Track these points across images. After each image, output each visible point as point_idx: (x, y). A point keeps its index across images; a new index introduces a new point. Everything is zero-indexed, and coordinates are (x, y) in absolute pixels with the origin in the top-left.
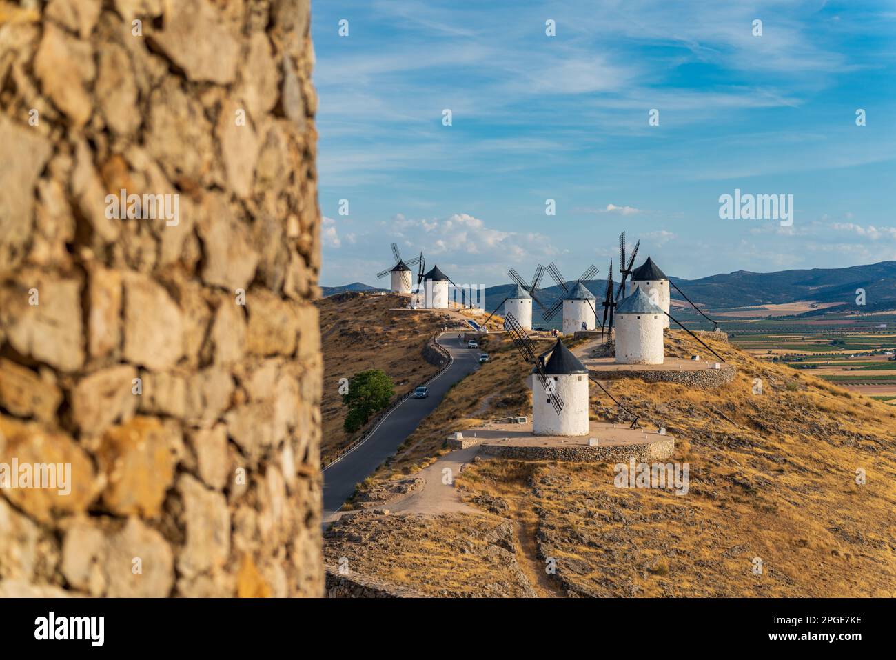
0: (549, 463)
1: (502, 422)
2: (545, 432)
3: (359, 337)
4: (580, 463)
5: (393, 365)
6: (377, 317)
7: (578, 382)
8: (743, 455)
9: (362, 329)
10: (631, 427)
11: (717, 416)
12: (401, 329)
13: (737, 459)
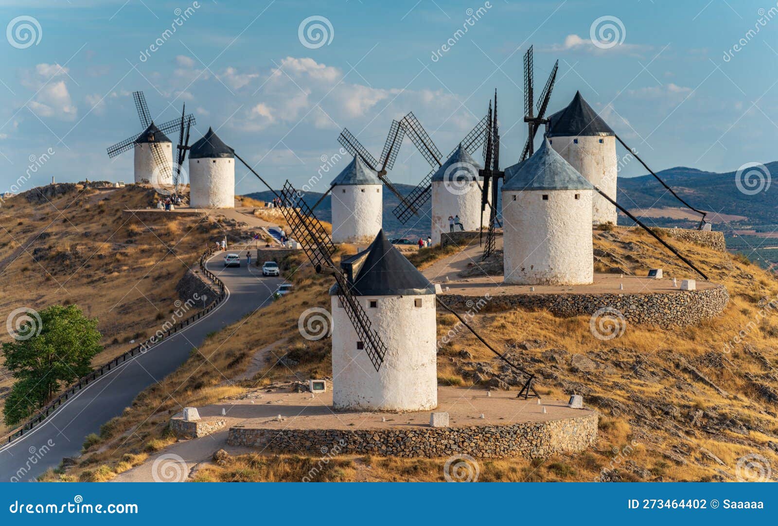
0: (357, 460)
1: (281, 390)
2: (353, 405)
3: (68, 262)
4: (415, 459)
5: (125, 309)
6: (103, 225)
7: (415, 311)
8: (731, 445)
9: (73, 247)
10: (520, 395)
11: (686, 376)
12: (145, 247)
13: (719, 452)
